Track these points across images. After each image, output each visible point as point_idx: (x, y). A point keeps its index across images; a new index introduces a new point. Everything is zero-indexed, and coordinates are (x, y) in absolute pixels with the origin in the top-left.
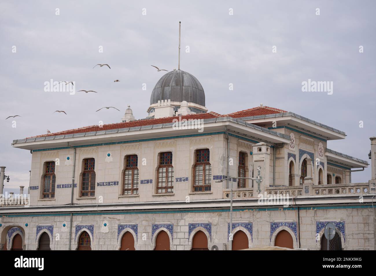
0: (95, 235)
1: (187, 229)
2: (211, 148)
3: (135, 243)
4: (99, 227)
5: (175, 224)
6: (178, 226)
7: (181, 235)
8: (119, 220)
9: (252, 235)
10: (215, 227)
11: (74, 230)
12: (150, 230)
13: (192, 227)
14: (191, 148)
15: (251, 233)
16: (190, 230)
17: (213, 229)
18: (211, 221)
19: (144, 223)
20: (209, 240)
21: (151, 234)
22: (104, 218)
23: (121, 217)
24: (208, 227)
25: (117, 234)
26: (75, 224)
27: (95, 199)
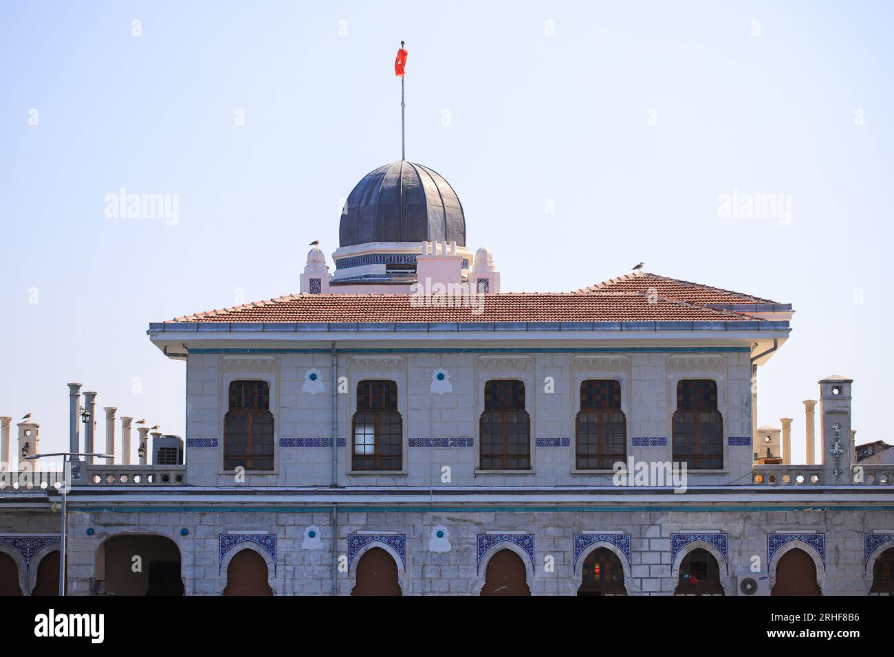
0: (409, 557)
1: (667, 545)
2: (719, 379)
3: (529, 574)
4: (422, 539)
5: (636, 534)
6: (642, 538)
7: (652, 558)
8: (480, 524)
9: (823, 558)
10: (737, 542)
11: (344, 545)
12: (568, 546)
13: (678, 541)
14: (671, 376)
15: (822, 553)
16: (675, 548)
17: (732, 545)
18: (726, 529)
19: (551, 531)
20: (722, 567)
21: (570, 556)
22: (435, 518)
23: (485, 517)
24: (721, 541)
25: (475, 554)
26: (345, 531)
27: (405, 475)
